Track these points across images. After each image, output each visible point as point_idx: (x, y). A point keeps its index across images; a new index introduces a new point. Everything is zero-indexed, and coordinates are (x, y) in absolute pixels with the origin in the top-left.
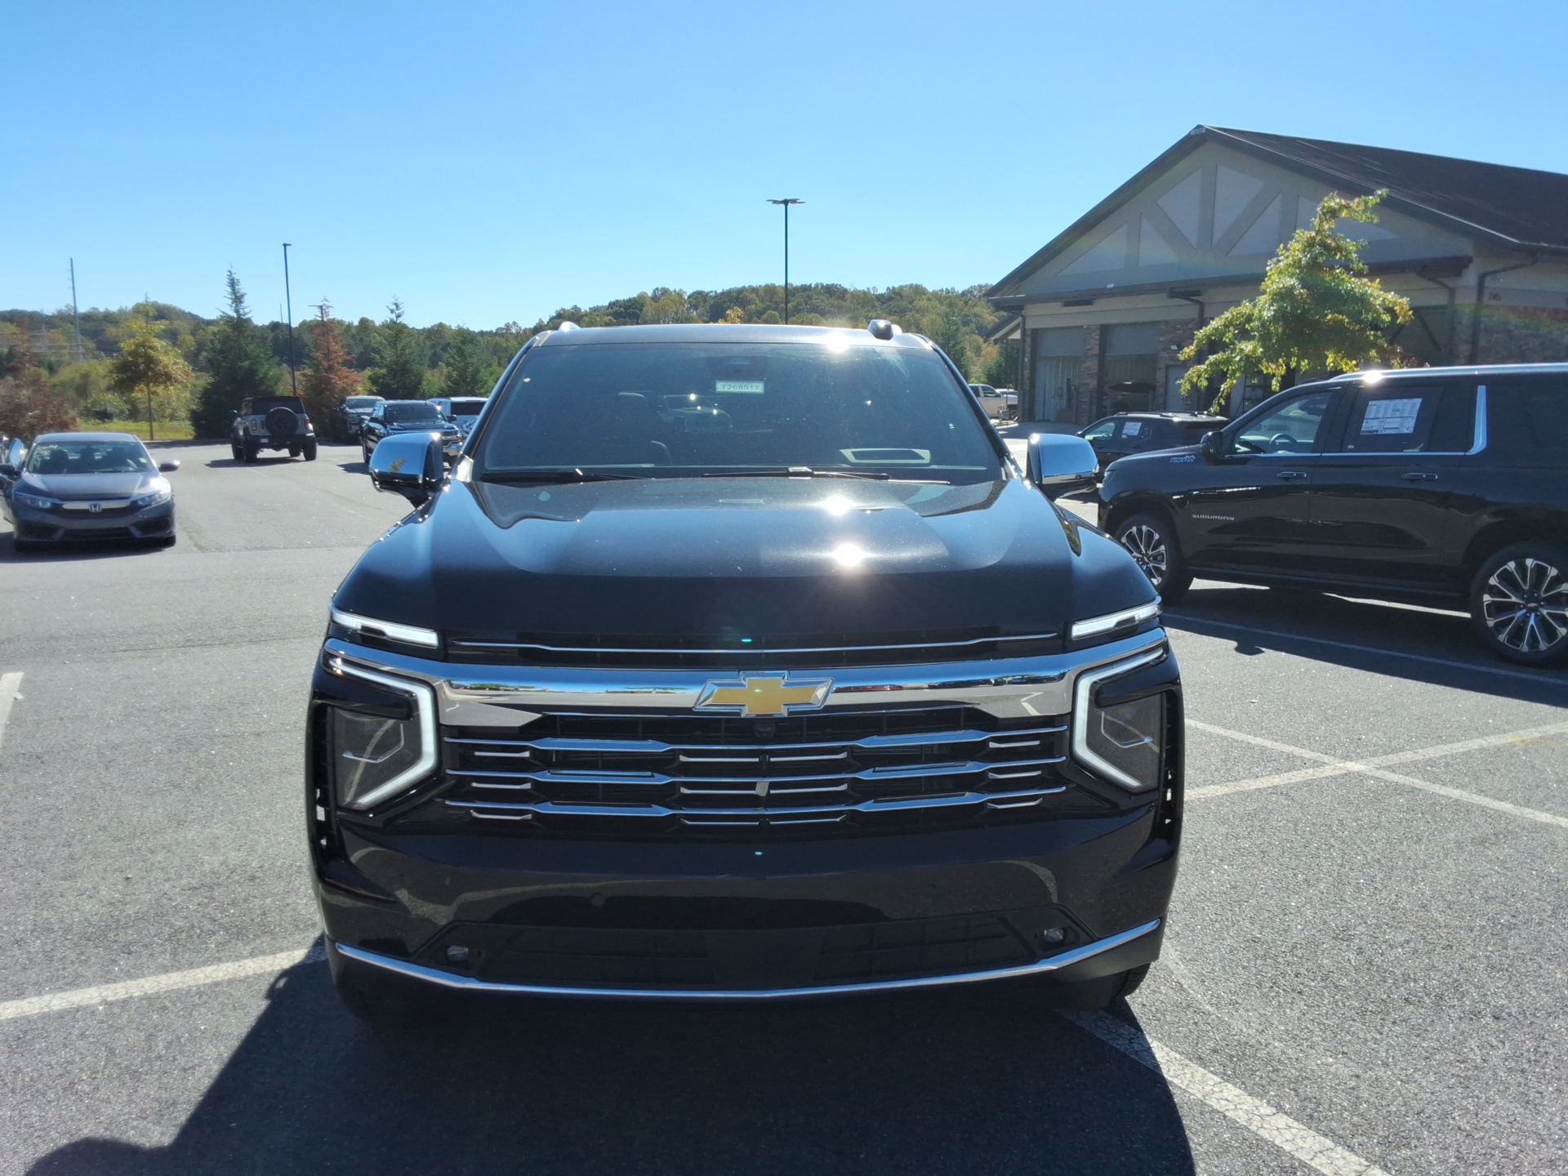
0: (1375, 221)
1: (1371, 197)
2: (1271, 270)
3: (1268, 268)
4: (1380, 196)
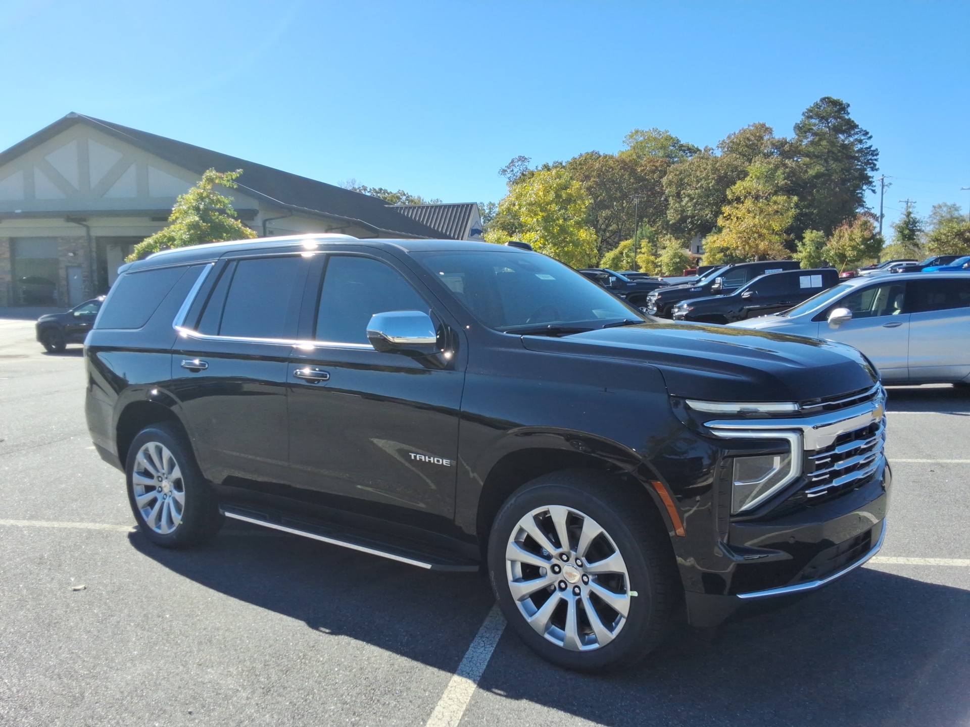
0: (235, 187)
1: (234, 173)
2: (175, 210)
3: (173, 209)
4: (239, 173)
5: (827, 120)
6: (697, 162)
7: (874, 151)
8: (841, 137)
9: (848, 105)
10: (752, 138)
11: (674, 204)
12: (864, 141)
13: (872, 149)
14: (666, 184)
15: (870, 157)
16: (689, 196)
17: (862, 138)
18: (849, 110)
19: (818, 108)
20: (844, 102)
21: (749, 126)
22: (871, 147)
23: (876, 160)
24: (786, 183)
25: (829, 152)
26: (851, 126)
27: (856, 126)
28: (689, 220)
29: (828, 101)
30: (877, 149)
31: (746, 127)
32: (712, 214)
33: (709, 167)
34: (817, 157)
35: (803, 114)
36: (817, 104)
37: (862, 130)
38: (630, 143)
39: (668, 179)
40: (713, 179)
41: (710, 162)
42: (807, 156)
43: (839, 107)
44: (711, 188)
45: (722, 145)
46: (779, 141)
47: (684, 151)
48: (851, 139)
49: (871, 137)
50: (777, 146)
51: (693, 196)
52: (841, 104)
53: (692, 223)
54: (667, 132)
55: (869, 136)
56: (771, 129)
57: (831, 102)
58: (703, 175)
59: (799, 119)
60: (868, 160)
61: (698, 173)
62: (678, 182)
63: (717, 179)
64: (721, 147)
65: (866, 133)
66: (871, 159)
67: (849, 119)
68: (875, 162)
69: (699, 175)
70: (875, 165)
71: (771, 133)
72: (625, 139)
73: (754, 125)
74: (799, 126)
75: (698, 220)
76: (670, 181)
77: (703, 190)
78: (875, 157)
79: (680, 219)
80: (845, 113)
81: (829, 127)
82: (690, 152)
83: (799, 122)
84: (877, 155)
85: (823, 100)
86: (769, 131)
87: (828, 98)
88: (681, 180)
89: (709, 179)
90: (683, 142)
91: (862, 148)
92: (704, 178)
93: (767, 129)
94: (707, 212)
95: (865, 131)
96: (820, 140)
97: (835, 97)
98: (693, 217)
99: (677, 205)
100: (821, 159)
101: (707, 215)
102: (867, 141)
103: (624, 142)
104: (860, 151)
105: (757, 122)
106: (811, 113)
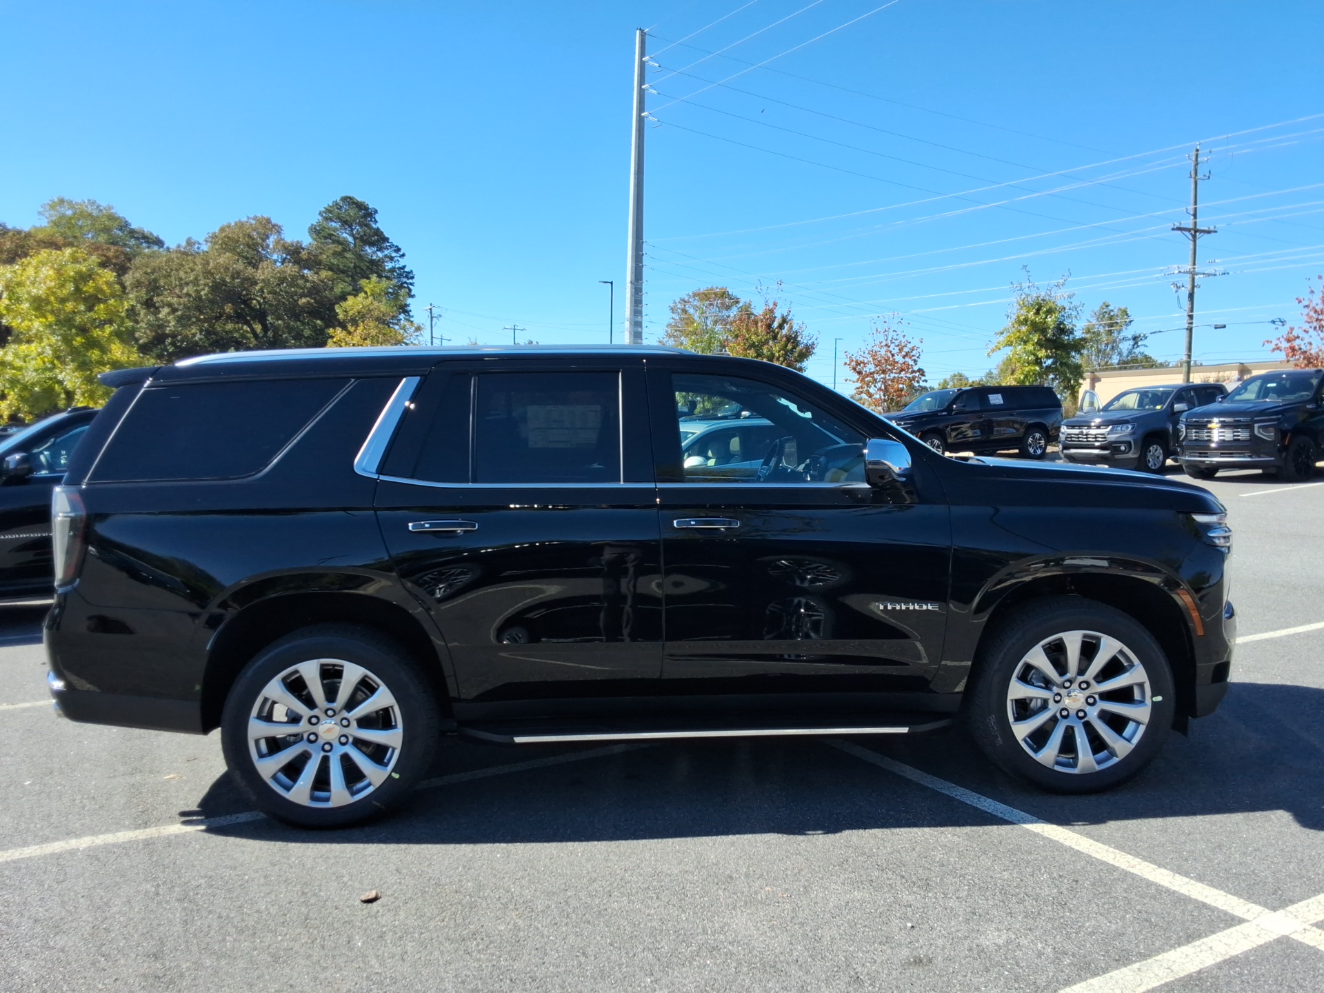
5: (350, 226)
6: (177, 258)
7: (409, 273)
8: (369, 250)
9: (376, 212)
10: (255, 235)
11: (146, 315)
12: (396, 258)
13: (406, 270)
14: (131, 284)
15: (405, 280)
16: (170, 305)
17: (394, 254)
18: (377, 217)
19: (338, 208)
20: (370, 207)
21: (248, 218)
22: (404, 267)
23: (411, 284)
24: (308, 301)
25: (355, 267)
26: (379, 240)
27: (387, 240)
28: (169, 340)
29: (348, 200)
30: (412, 271)
31: (244, 219)
32: (201, 334)
33: (199, 268)
34: (343, 272)
35: (320, 214)
36: (337, 204)
37: (392, 246)
38: (51, 216)
39: (133, 278)
40: (206, 285)
41: (198, 261)
42: (330, 269)
43: (366, 213)
44: (204, 297)
45: (213, 238)
46: (292, 245)
47: (137, 239)
48: (380, 255)
49: (403, 255)
50: (290, 250)
51: (176, 306)
52: (366, 208)
53: (173, 344)
54: (111, 208)
55: (401, 253)
56: (279, 227)
57: (354, 203)
58: (191, 279)
59: (315, 219)
60: (402, 283)
61: (182, 274)
62: (150, 283)
63: (213, 286)
64: (211, 242)
65: (398, 250)
66: (405, 283)
67: (378, 229)
68: (410, 286)
69: (183, 277)
70: (410, 290)
71: (279, 232)
72: (41, 210)
73: (255, 218)
74: (315, 228)
75: (182, 341)
76: (137, 281)
77: (191, 299)
78: (410, 281)
79: (154, 338)
80: (371, 220)
81: (352, 235)
82: (146, 242)
83: (315, 223)
84: (412, 278)
85: (345, 199)
86: (277, 229)
87: (350, 198)
88: (155, 281)
89: (198, 285)
90: (134, 226)
91: (394, 268)
92: (191, 282)
93: (274, 226)
94: (193, 331)
95: (397, 246)
96: (344, 250)
97: (359, 198)
98: (174, 336)
99: (151, 318)
100: (348, 276)
101: (194, 335)
102: (399, 259)
103: (40, 213)
104: (392, 270)
105: (259, 215)
106: (330, 213)
